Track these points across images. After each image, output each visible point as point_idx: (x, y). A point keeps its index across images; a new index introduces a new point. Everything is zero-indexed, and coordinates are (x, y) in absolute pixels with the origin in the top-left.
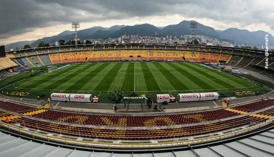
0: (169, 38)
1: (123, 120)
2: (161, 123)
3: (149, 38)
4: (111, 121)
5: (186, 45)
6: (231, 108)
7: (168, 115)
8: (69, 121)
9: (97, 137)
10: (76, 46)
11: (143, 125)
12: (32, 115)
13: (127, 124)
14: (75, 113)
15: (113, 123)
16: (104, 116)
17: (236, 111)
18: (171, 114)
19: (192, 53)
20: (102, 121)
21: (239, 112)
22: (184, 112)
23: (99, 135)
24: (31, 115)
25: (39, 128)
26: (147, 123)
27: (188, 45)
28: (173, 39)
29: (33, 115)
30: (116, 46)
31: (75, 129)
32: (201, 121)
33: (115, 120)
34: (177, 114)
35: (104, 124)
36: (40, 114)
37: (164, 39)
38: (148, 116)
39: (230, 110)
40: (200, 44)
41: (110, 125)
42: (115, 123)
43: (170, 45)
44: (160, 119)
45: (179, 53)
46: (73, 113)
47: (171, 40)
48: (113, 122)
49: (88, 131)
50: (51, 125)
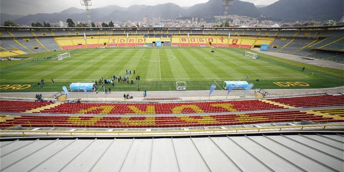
0: (195, 21)
1: (151, 109)
2: (189, 110)
3: (172, 21)
4: (139, 109)
5: (214, 28)
6: (268, 100)
7: (195, 102)
8: (93, 112)
9: (128, 126)
10: (91, 28)
11: (171, 112)
12: (41, 111)
13: (155, 111)
14: (99, 103)
15: (141, 111)
16: (132, 105)
17: (276, 104)
18: (197, 102)
19: (221, 37)
20: (130, 109)
21: (281, 105)
22: (212, 101)
23: (129, 124)
24: (39, 111)
25: (56, 124)
26: (175, 110)
27: (216, 28)
28: (199, 21)
29: (43, 111)
30: (138, 30)
31: (102, 120)
32: (232, 110)
33: (143, 108)
34: (204, 102)
35: (132, 112)
36: (54, 108)
37: (189, 22)
38: (175, 103)
39: (267, 102)
40: (232, 26)
41: (138, 113)
42: (143, 111)
43: (196, 29)
44: (188, 106)
45: (206, 38)
46: (97, 103)
47: (196, 22)
48: (141, 109)
49: (117, 121)
50: (72, 119)
